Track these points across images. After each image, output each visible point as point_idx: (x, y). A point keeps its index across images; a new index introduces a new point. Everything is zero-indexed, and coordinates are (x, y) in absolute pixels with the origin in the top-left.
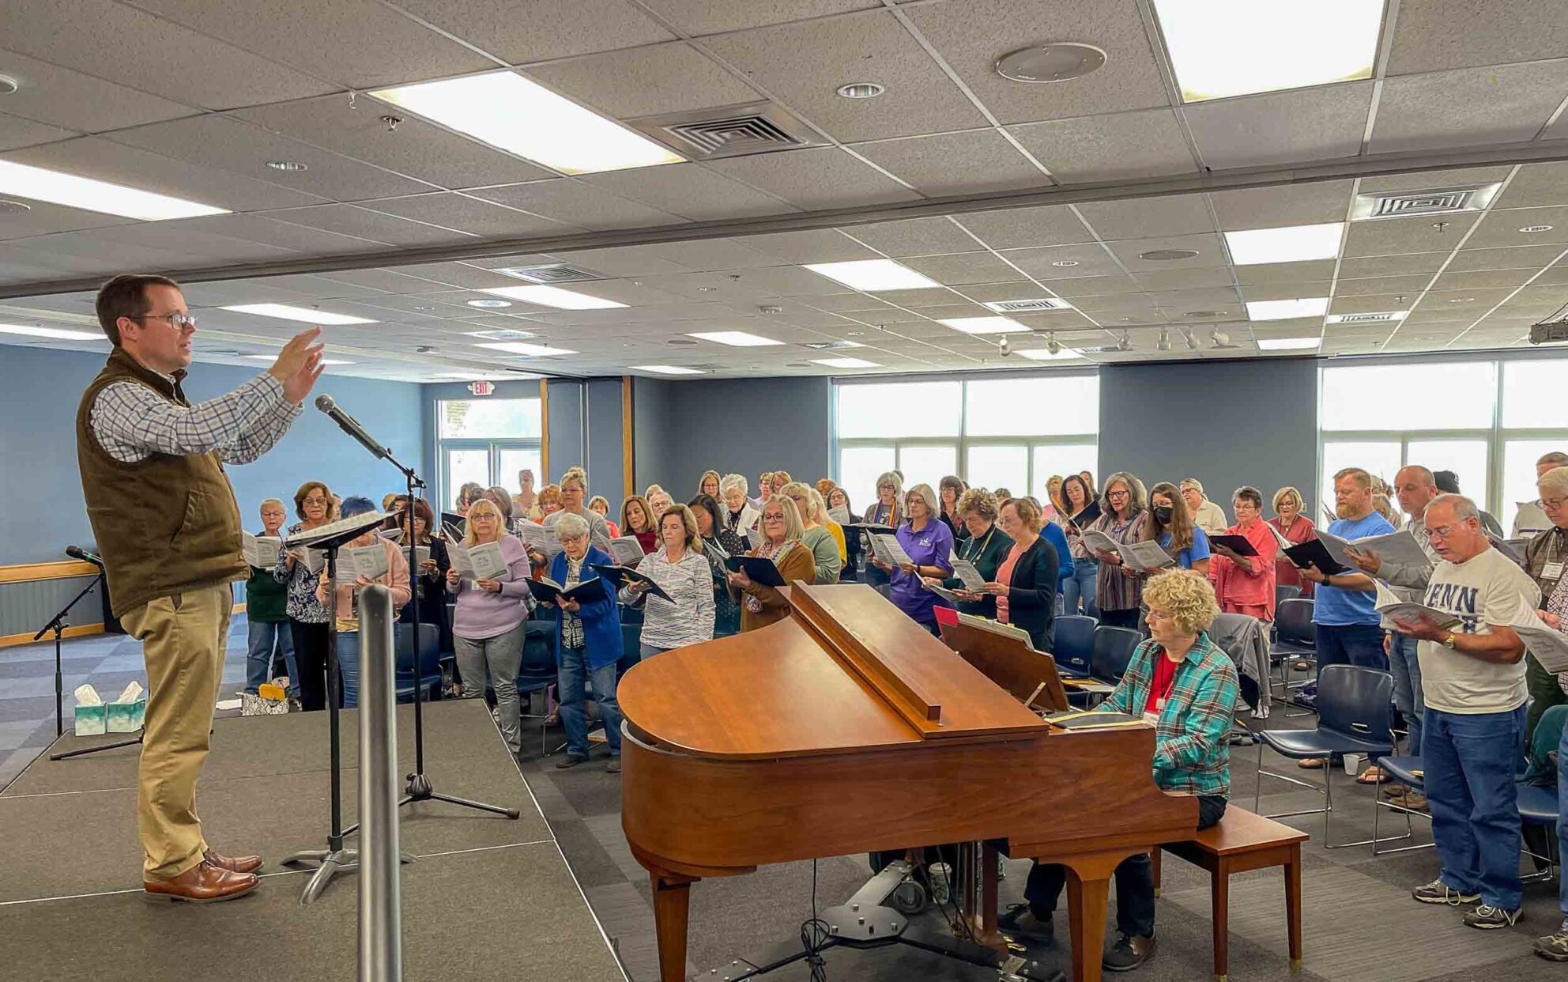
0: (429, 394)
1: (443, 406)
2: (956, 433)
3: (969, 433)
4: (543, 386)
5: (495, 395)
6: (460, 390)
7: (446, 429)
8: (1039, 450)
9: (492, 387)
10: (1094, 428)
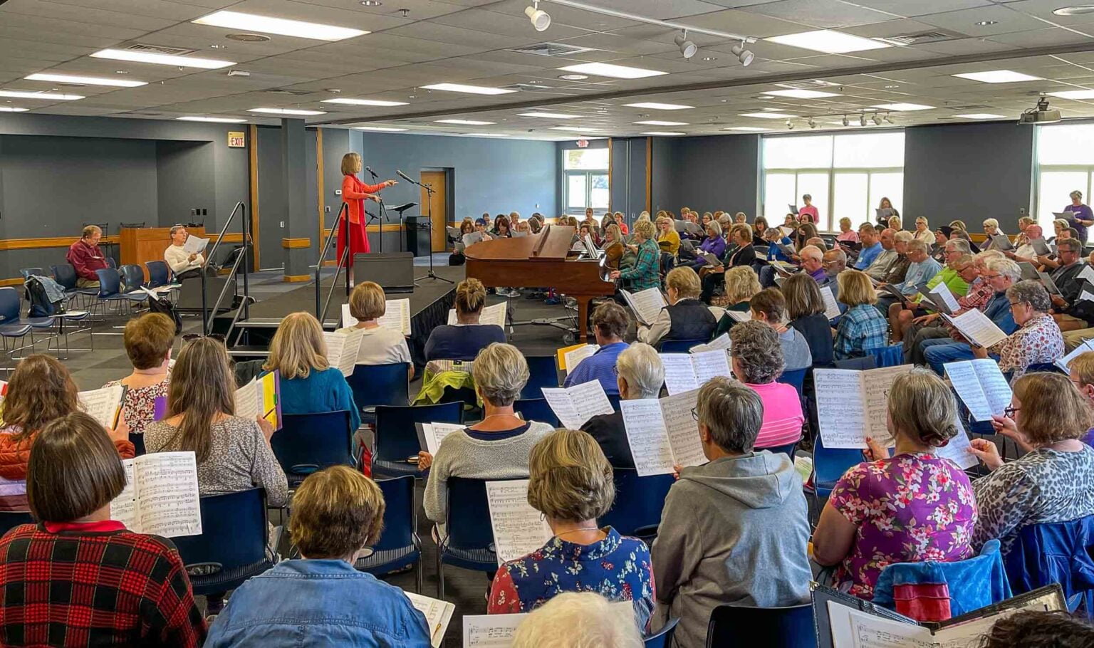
0: (560, 147)
1: (567, 153)
2: (828, 166)
3: (835, 166)
4: (610, 142)
5: (589, 147)
6: (572, 145)
7: (568, 165)
8: (873, 176)
9: (587, 143)
10: (902, 164)
